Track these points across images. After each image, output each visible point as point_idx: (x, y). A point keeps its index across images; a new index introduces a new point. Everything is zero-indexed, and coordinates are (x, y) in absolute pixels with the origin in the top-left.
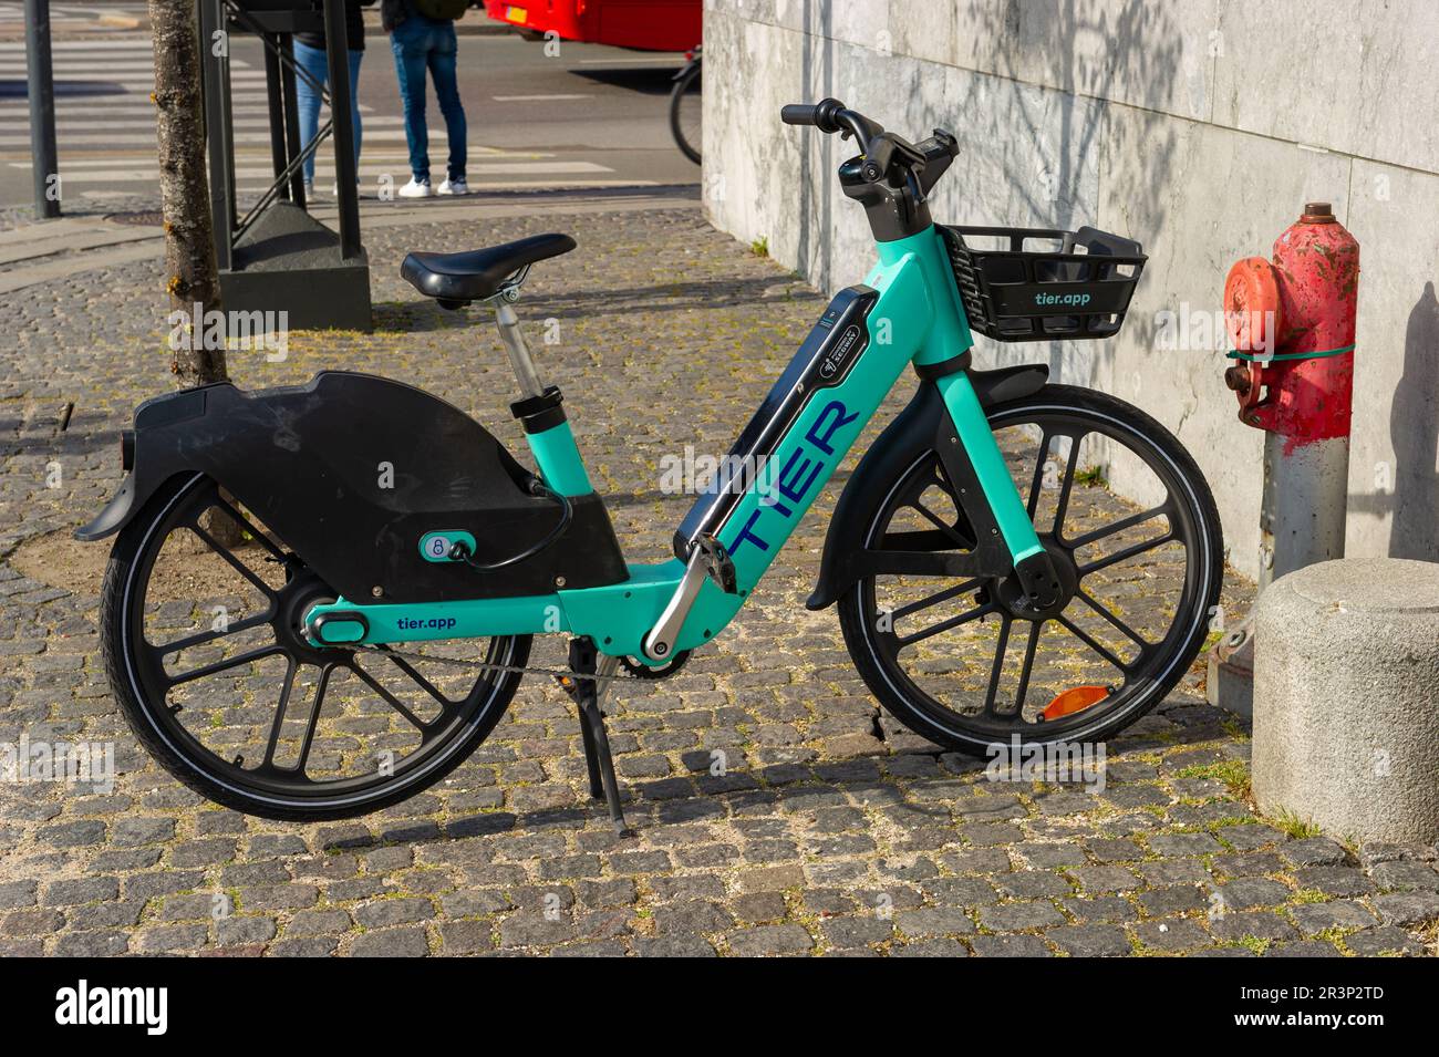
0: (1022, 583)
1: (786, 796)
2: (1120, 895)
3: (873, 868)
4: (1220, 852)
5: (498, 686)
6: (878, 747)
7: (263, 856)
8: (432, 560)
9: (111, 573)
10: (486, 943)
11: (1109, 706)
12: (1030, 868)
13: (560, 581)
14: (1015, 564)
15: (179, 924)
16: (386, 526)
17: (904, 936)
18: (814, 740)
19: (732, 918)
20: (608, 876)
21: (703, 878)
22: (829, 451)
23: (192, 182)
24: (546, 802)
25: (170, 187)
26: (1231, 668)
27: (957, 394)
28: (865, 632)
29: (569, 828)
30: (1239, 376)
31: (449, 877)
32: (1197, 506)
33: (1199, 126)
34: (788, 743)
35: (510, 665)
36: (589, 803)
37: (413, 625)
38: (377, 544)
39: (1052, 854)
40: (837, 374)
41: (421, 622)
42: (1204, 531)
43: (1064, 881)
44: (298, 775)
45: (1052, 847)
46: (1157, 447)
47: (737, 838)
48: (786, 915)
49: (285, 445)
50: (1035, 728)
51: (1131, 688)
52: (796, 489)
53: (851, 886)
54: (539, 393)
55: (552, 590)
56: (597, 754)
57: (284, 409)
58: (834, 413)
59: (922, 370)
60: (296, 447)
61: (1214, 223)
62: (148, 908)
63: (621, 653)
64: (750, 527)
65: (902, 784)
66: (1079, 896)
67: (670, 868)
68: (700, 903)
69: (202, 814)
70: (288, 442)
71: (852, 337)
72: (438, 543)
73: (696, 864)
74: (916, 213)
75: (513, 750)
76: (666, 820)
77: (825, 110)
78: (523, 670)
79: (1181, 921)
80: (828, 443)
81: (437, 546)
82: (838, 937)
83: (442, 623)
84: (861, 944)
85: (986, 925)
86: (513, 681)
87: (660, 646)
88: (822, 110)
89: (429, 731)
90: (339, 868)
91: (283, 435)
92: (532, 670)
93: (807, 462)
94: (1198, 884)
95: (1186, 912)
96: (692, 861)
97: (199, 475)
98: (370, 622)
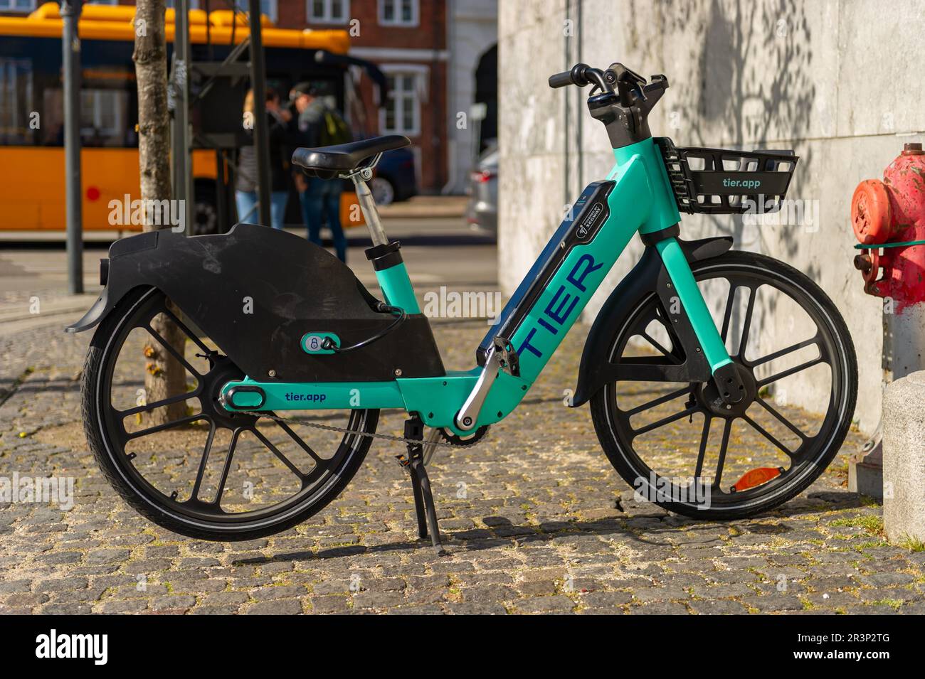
0: (718, 387)
1: (554, 537)
2: (794, 581)
3: (617, 569)
4: (863, 560)
5: (355, 448)
6: (620, 514)
7: (190, 567)
8: (310, 353)
9: (90, 356)
10: (343, 606)
11: (781, 481)
12: (729, 569)
13: (399, 372)
14: (713, 371)
15: (128, 600)
16: (279, 327)
17: (640, 601)
18: (575, 512)
19: (518, 593)
20: (430, 573)
21: (497, 574)
22: (583, 289)
23: (161, 183)
24: (388, 541)
25: (147, 186)
26: (866, 465)
27: (670, 253)
28: (609, 423)
29: (403, 553)
30: (864, 260)
31: (318, 575)
32: (838, 337)
33: (828, 141)
34: (557, 514)
35: (364, 431)
36: (418, 541)
37: (296, 398)
38: (272, 340)
39: (744, 562)
40: (588, 236)
41: (302, 396)
42: (844, 355)
43: (754, 575)
44: (215, 507)
45: (744, 559)
46: (809, 294)
47: (521, 556)
48: (555, 591)
49: (210, 269)
50: (730, 496)
51: (796, 468)
52: (561, 315)
53: (602, 578)
54: (385, 243)
55: (393, 378)
56: (423, 498)
57: (210, 245)
58: (586, 263)
59: (646, 238)
60: (219, 271)
61: (840, 201)
62: (107, 592)
63: (440, 425)
64: (529, 340)
65: (636, 532)
66: (765, 582)
67: (474, 570)
68: (494, 587)
69: (149, 547)
70: (214, 267)
71: (597, 211)
72: (314, 340)
73: (492, 568)
74: (640, 127)
75: (366, 517)
76: (470, 549)
77: (578, 70)
78: (372, 435)
79: (838, 593)
80: (582, 283)
81: (312, 343)
82: (592, 602)
83: (316, 397)
84: (609, 605)
85: (698, 595)
86: (366, 443)
87: (467, 419)
88: (576, 71)
89: (306, 480)
90: (241, 572)
91: (209, 262)
92: (379, 436)
93: (568, 296)
94: (849, 575)
95: (842, 588)
96: (489, 566)
97: (154, 289)
98: (267, 395)
